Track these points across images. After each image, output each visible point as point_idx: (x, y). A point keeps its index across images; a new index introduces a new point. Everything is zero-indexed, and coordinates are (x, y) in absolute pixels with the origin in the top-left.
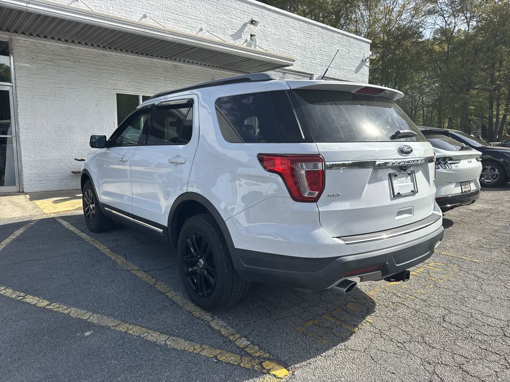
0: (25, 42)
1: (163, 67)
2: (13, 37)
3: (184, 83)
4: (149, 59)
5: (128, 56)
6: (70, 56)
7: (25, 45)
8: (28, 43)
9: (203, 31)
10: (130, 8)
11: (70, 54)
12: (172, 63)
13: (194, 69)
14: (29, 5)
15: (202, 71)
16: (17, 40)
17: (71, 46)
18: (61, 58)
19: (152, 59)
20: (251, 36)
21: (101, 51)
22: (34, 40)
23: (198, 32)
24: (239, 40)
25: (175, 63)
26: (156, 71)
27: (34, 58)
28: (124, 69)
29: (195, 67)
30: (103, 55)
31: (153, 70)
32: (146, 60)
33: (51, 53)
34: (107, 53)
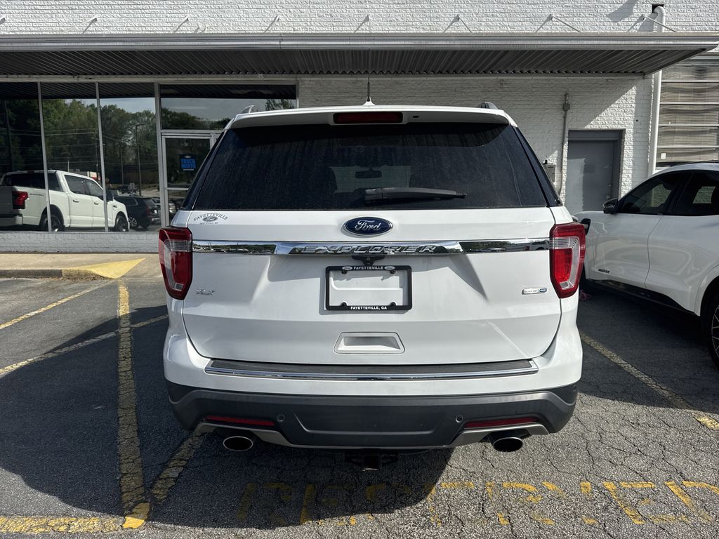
0: (311, 83)
1: (482, 86)
2: (299, 79)
3: (515, 105)
4: (460, 78)
5: (429, 78)
6: (357, 91)
7: (310, 86)
8: (314, 83)
9: (553, 19)
10: (436, 12)
11: (357, 89)
12: (495, 78)
13: (532, 82)
14: (282, 43)
15: (546, 82)
16: (302, 81)
17: (359, 79)
18: (347, 95)
19: (464, 78)
20: (654, 7)
21: (394, 79)
22: (320, 79)
23: (545, 22)
24: (626, 19)
25: (501, 78)
26: (470, 94)
27: (319, 99)
28: (422, 97)
29: (534, 78)
30: (397, 83)
31: (465, 93)
32: (456, 80)
33: (336, 91)
34: (401, 79)
